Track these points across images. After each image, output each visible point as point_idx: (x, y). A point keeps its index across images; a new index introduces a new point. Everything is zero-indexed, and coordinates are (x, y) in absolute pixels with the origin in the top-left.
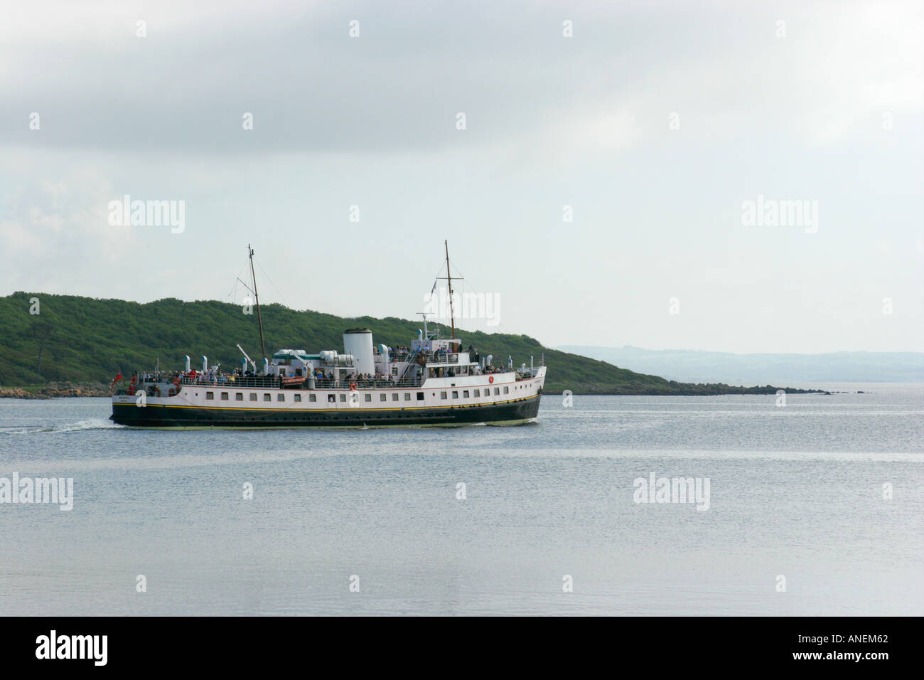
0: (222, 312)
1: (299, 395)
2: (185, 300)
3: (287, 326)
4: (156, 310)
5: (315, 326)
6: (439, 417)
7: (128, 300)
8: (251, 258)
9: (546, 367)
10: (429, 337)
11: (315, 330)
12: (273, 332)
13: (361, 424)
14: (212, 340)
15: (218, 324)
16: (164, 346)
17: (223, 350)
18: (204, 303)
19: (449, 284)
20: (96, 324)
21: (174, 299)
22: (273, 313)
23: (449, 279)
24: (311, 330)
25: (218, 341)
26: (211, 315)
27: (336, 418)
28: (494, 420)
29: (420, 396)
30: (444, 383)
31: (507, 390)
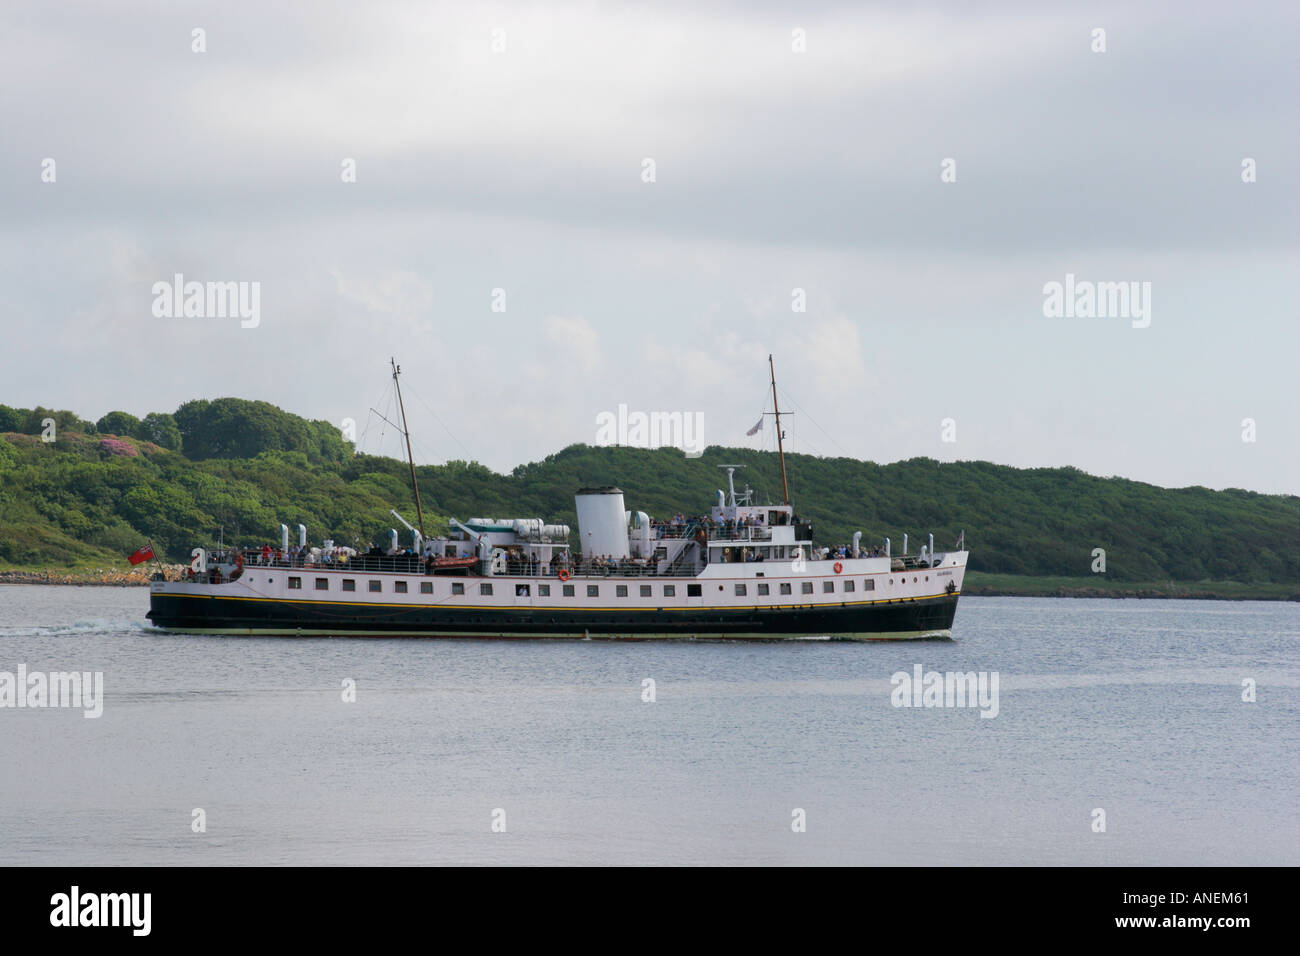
0: (992, 478)
1: (461, 585)
2: (942, 460)
3: (1086, 498)
4: (900, 475)
5: (1125, 498)
6: (731, 624)
7: (862, 459)
8: (395, 377)
9: (967, 552)
10: (737, 502)
11: (1125, 505)
12: (1065, 506)
13: (581, 630)
14: (978, 516)
15: (988, 494)
16: (910, 524)
17: (995, 531)
18: (969, 465)
19: (777, 422)
20: (818, 492)
21: (926, 458)
22: (1067, 480)
23: (777, 414)
24: (1118, 505)
25: (987, 518)
26: (978, 481)
27: (530, 621)
28: (855, 631)
29: (695, 591)
30: (745, 571)
31: (870, 585)
